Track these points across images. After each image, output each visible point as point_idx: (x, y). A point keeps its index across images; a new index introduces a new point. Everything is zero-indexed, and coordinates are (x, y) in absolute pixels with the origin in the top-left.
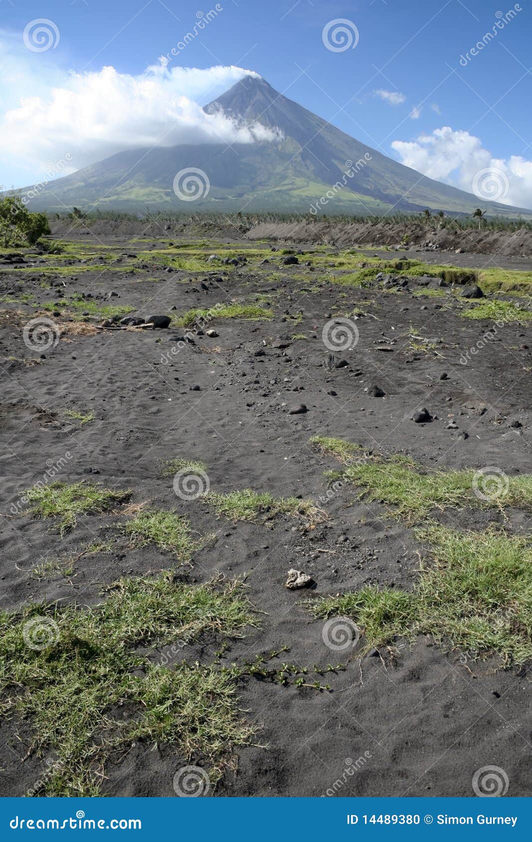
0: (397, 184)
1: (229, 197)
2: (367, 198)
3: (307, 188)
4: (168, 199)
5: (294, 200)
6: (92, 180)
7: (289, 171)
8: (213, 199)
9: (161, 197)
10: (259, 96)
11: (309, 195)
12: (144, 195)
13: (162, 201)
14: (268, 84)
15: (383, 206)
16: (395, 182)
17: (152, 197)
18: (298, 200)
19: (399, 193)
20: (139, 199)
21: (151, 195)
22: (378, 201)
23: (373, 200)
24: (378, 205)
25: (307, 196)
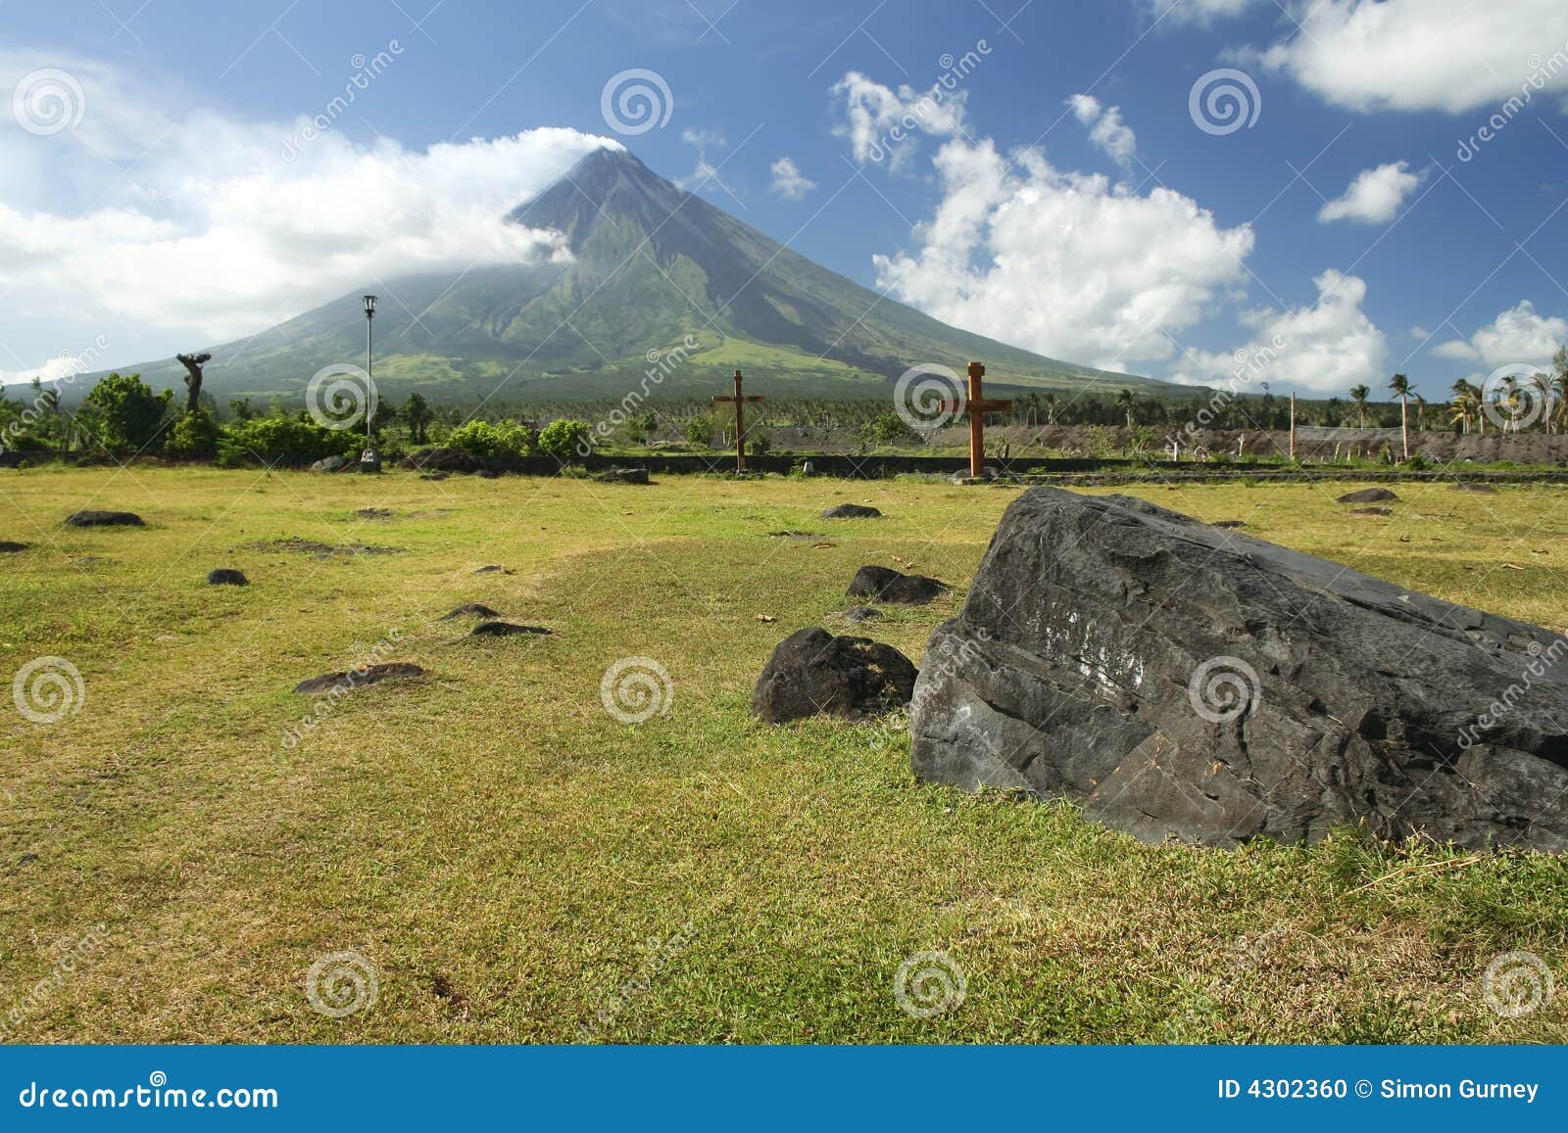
0: (886, 336)
1: (574, 369)
2: (833, 365)
3: (721, 349)
4: (459, 375)
5: (698, 372)
6: (307, 342)
7: (686, 319)
8: (545, 375)
9: (444, 373)
10: (622, 183)
11: (726, 362)
12: (411, 369)
13: (446, 379)
14: (636, 159)
15: (865, 377)
16: (882, 332)
17: (428, 373)
18: (705, 371)
19: (893, 353)
20: (400, 376)
21: (426, 368)
22: (855, 368)
23: (844, 367)
24: (856, 376)
25: (722, 364)
